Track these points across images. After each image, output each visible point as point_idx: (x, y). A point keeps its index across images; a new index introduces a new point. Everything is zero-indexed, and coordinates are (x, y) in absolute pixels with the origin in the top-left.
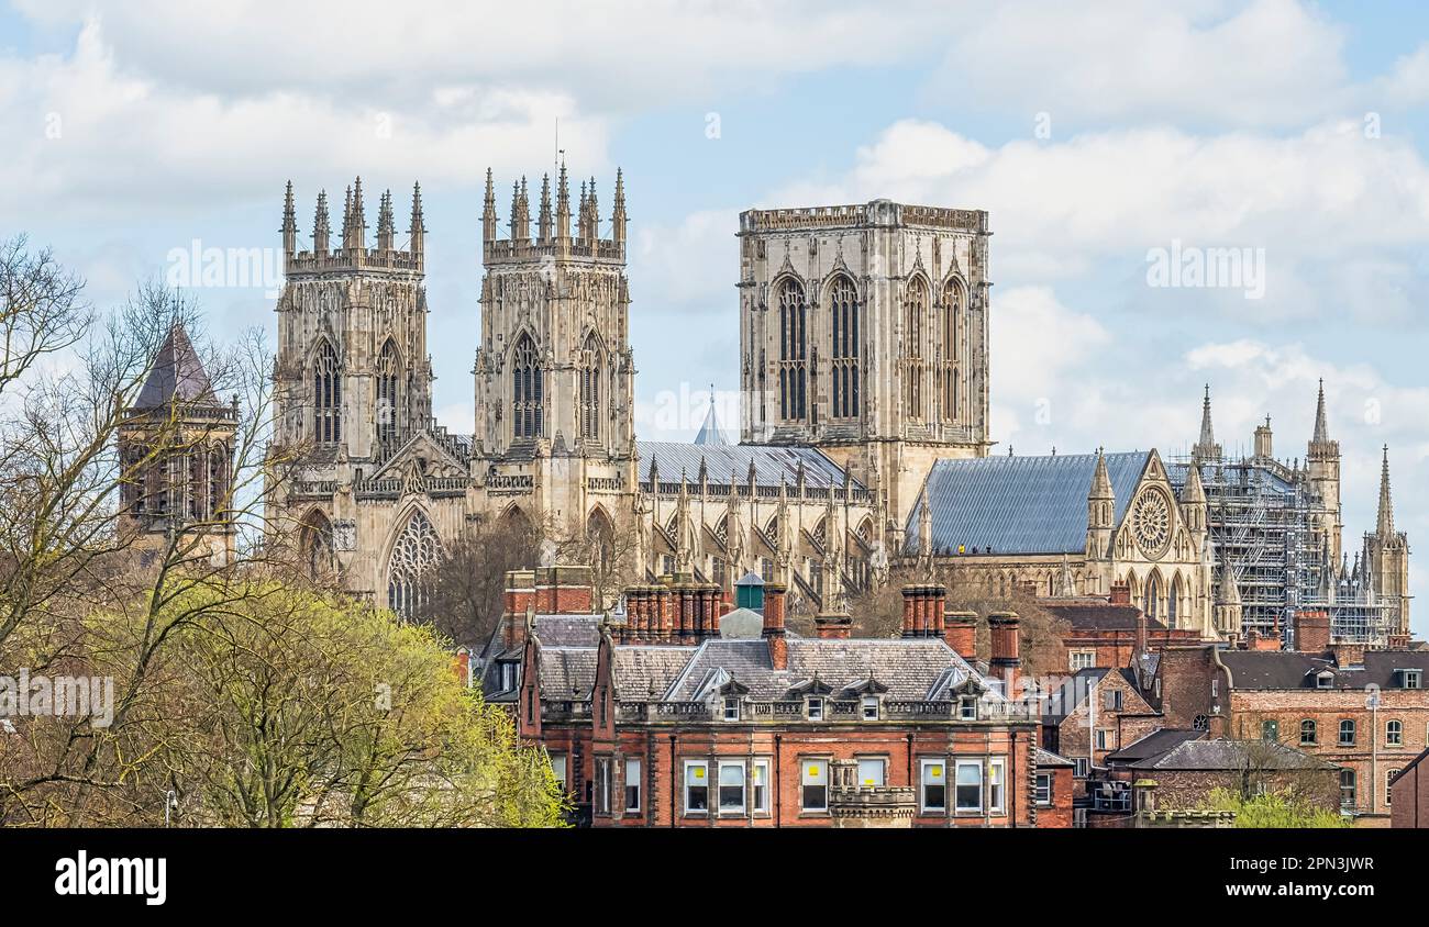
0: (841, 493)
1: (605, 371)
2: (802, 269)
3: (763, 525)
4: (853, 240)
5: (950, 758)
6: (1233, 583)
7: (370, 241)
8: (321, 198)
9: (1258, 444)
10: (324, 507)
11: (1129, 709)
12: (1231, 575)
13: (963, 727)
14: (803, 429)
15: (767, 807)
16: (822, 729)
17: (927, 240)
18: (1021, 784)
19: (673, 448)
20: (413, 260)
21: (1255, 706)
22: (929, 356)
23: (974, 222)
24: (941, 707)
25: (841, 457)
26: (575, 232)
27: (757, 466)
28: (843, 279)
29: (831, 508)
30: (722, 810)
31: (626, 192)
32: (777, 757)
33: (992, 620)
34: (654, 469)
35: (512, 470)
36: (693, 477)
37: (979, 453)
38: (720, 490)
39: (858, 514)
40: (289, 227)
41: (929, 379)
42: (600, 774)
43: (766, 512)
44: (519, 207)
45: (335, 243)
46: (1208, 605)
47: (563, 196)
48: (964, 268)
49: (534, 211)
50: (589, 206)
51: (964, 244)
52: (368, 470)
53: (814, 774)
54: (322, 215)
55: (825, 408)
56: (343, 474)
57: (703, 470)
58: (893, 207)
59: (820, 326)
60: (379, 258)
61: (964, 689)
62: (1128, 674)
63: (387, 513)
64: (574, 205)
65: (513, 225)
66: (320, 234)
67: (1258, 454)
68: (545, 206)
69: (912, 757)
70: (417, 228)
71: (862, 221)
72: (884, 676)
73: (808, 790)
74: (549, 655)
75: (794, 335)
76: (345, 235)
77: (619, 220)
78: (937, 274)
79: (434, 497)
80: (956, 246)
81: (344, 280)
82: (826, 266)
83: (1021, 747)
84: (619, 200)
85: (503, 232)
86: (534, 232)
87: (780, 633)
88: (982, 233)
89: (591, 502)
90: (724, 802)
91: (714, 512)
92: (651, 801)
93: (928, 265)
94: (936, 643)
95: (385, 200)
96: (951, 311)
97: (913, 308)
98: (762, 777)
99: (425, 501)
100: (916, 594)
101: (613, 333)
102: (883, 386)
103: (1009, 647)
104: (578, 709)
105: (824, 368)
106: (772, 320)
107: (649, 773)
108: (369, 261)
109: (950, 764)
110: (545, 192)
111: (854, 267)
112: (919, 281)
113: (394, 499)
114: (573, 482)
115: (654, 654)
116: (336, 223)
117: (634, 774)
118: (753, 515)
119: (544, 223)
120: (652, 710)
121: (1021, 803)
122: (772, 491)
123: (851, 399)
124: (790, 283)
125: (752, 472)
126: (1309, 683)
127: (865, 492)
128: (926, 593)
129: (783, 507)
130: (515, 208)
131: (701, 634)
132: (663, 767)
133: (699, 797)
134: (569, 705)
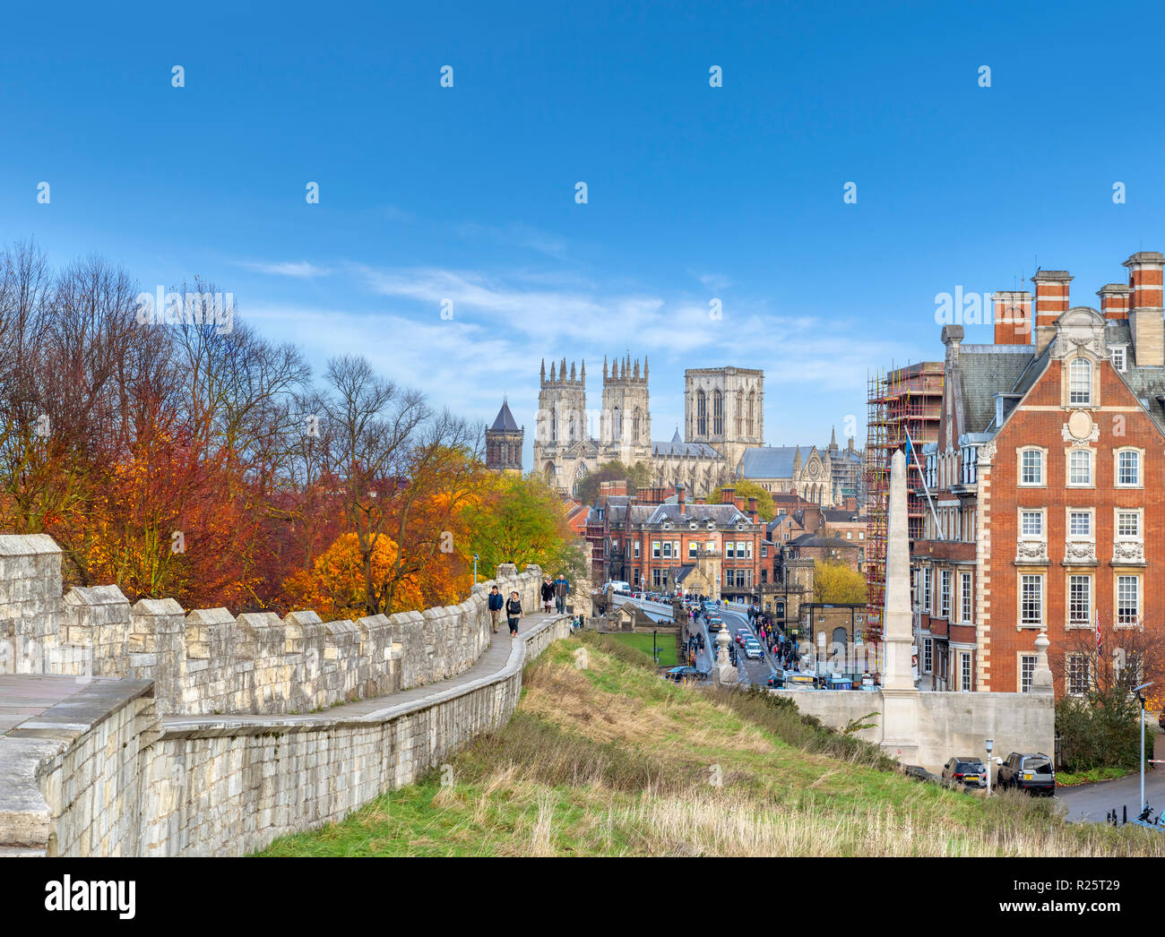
0: (716, 458)
1: (641, 419)
2: (705, 388)
3: (691, 468)
4: (721, 379)
5: (735, 542)
6: (839, 488)
7: (568, 377)
8: (553, 363)
9: (849, 445)
10: (553, 461)
11: (793, 527)
12: (838, 486)
13: (739, 532)
14: (704, 438)
15: (678, 556)
16: (696, 532)
17: (744, 379)
18: (757, 550)
19: (664, 443)
20: (582, 384)
21: (832, 527)
22: (744, 415)
23: (758, 373)
24: (732, 526)
25: (716, 447)
26: (632, 375)
27: (690, 449)
28: (717, 391)
29: (713, 463)
30: (665, 557)
31: (649, 363)
32: (682, 541)
33: (749, 500)
34: (657, 449)
35: (612, 450)
36: (669, 452)
37: (760, 446)
38: (677, 457)
39: (721, 465)
40: (543, 373)
41: (744, 423)
42: (627, 546)
43: (692, 464)
44: (615, 367)
45: (557, 377)
46: (832, 495)
47: (629, 364)
48: (756, 388)
49: (620, 369)
50: (636, 367)
51: (756, 380)
52: (567, 449)
53: (693, 546)
54: (553, 369)
55: (711, 431)
56: (559, 451)
57: (672, 451)
58: (733, 368)
59: (710, 406)
60: (571, 383)
61: (740, 520)
62: (794, 517)
63: (572, 463)
64: (632, 367)
65: (613, 373)
66: (553, 375)
67: (849, 447)
68: (623, 367)
69: (724, 541)
70: (583, 374)
71: (723, 373)
72: (715, 516)
73: (691, 551)
74: (613, 507)
75: (702, 408)
76: (561, 375)
77: (646, 372)
78: (747, 390)
79: (588, 458)
80: (753, 381)
81: (559, 390)
82: (712, 387)
83: (757, 539)
84: (646, 366)
85: (610, 375)
86: (619, 375)
87: (683, 502)
88: (762, 377)
89: (637, 460)
90: (665, 555)
91: (675, 463)
92: (642, 554)
93: (744, 387)
94: (732, 506)
95: (573, 365)
96: (751, 401)
97: (739, 400)
98: (677, 546)
99: (584, 459)
100: (725, 491)
101: (644, 407)
102: (730, 424)
103: (754, 508)
104: (621, 525)
105: (711, 419)
106: (695, 402)
107: (642, 546)
108: (568, 384)
109: (735, 544)
110: (623, 363)
111: (721, 388)
112: (741, 391)
113: (574, 458)
114: (631, 454)
115: (645, 508)
116: (558, 372)
117: (637, 546)
118: (687, 465)
119: (623, 373)
120: (643, 526)
121: (757, 556)
122: (694, 457)
123: (719, 428)
124: (701, 392)
125: (688, 451)
126: (851, 520)
127: (724, 458)
128: (729, 490)
129: (697, 463)
130: (614, 368)
131: (659, 503)
132: (646, 543)
133: (657, 553)
134: (618, 524)
